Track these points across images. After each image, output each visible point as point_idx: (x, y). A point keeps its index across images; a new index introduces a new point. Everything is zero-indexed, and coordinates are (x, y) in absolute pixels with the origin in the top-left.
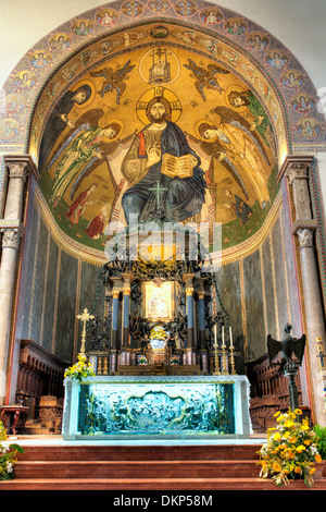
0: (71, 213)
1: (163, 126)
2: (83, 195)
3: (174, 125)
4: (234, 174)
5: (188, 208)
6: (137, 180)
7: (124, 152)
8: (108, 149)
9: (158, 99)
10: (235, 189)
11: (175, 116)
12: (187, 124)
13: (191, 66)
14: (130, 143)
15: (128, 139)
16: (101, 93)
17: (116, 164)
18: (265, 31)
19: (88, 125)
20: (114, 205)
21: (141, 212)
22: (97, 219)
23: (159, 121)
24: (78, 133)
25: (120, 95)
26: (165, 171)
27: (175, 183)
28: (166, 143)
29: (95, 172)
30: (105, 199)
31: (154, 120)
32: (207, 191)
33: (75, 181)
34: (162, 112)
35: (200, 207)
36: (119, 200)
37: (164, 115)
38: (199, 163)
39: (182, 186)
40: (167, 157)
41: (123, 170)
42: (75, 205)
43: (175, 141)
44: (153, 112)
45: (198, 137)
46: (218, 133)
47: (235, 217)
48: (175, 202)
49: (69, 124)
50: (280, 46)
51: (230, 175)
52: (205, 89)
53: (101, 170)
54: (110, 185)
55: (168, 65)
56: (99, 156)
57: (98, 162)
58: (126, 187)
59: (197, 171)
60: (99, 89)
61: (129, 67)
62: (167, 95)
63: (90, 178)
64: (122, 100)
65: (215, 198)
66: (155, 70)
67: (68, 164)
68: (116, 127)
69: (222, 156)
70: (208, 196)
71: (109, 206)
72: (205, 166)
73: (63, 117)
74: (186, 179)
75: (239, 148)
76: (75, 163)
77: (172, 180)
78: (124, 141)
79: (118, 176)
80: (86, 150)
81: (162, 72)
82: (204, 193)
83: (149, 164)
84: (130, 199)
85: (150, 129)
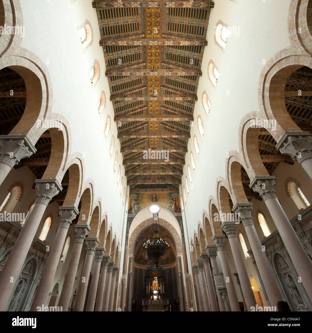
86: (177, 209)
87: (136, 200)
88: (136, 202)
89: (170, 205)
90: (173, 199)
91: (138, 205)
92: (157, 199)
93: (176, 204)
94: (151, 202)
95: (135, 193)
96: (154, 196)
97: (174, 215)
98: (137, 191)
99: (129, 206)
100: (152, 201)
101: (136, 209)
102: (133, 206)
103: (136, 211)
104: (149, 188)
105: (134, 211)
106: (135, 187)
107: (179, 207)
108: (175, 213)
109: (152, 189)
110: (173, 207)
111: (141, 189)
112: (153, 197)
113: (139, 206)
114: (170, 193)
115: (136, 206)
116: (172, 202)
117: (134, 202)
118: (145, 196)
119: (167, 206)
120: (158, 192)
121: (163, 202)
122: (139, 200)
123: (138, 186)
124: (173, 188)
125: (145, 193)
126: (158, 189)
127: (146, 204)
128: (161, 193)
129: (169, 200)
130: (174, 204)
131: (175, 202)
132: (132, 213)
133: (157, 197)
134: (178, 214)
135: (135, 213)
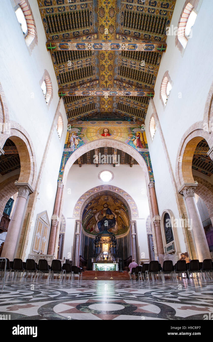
1: (107, 209)
2: (89, 223)
3: (109, 209)
5: (112, 226)
6: (101, 219)
7: (98, 214)
8: (95, 214)
11: (109, 207)
12: (112, 208)
16: (94, 203)
18: (127, 193)
19: (91, 210)
22: (92, 228)
24: (89, 211)
26: (107, 218)
28: (107, 212)
30: (94, 224)
32: (116, 222)
33: (88, 221)
34: (106, 206)
35: (115, 225)
36: (97, 224)
39: (111, 221)
40: (107, 215)
41: (98, 218)
43: (109, 212)
46: (118, 211)
47: (122, 228)
48: (109, 224)
49: (87, 210)
50: (130, 196)
53: (93, 218)
54: (95, 221)
55: (108, 197)
56: (93, 215)
58: (98, 221)
59: (114, 218)
61: (100, 198)
62: (108, 203)
64: (98, 204)
66: (105, 198)
68: (97, 209)
69: (119, 215)
76: (88, 217)
78: (98, 212)
79: (97, 219)
80: (90, 214)
83: (103, 216)
84: (99, 224)
85: (104, 209)
86: (142, 144)
87: (77, 134)
88: (77, 137)
89: (130, 140)
90: (134, 134)
91: (81, 139)
92: (111, 133)
93: (139, 139)
94: (100, 136)
96: (106, 130)
97: (137, 150)
99: (66, 140)
100: (103, 135)
101: (77, 143)
102: (73, 140)
103: (77, 145)
105: (74, 145)
107: (145, 142)
110: (135, 142)
113: (81, 140)
114: (130, 128)
115: (76, 141)
116: (133, 137)
117: (75, 136)
118: (92, 130)
119: (126, 141)
120: (112, 127)
121: (120, 136)
122: (82, 134)
123: (82, 118)
124: (135, 121)
125: (91, 127)
126: (111, 121)
127: (93, 138)
128: (117, 127)
129: (129, 135)
130: (136, 140)
131: (138, 137)
132: (70, 148)
133: (109, 132)
134: (142, 149)
135: (75, 148)
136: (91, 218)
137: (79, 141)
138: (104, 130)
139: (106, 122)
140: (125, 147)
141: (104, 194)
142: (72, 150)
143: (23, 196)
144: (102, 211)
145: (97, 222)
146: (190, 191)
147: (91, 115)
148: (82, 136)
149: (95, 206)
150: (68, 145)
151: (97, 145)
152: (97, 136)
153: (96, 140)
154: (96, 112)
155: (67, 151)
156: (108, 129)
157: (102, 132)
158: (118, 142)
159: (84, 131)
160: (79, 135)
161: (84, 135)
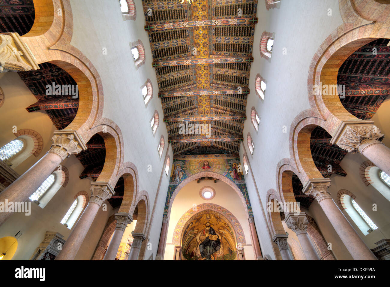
0: (187, 251)
1: (209, 228)
2: (190, 246)
3: (212, 228)
4: (227, 241)
5: (216, 249)
6: (203, 241)
7: (200, 235)
8: (196, 234)
9: (208, 222)
10: (228, 245)
11: (212, 226)
12: (215, 228)
13: (215, 216)
14: (201, 232)
15: (201, 231)
16: (195, 223)
17: (198, 237)
18: (231, 213)
19: (192, 230)
20: (197, 248)
21: (204, 250)
22: (193, 252)
23: (208, 227)
24: (190, 232)
25: (199, 223)
26: (210, 238)
27: (213, 242)
28: (210, 231)
29: (193, 240)
30: (195, 246)
31: (207, 227)
32: (221, 244)
33: (188, 244)
34: (209, 225)
35: (219, 248)
37: (209, 226)
38: (219, 237)
39: (214, 242)
40: (210, 235)
41: (199, 239)
42: (187, 249)
43: (212, 231)
44: (207, 225)
45: (218, 231)
46: (223, 231)
47: (229, 253)
48: (213, 247)
49: (188, 231)
50: (234, 217)
51: (226, 241)
52: (219, 222)
53: (194, 239)
54: (196, 243)
55: (210, 216)
56: (194, 236)
57: (194, 238)
58: (200, 243)
59: (218, 239)
60: (195, 222)
61: (201, 217)
62: (210, 222)
63: (192, 242)
64: (200, 223)
65: (223, 247)
66: (207, 217)
67: (187, 240)
68: (198, 229)
69: (224, 236)
70: (221, 246)
71: (196, 248)
72: (220, 238)
73: (187, 230)
74: (215, 241)
75: (228, 236)
76: (188, 239)
77: (212, 241)
78: (200, 232)
79: (198, 240)
80: (191, 235)
81: (209, 217)
82: (220, 245)
83: (206, 237)
84: (201, 246)
85: (206, 229)
86: (238, 176)
87: (181, 167)
88: (181, 170)
89: (227, 172)
90: (231, 166)
91: (184, 171)
92: (210, 166)
93: (235, 171)
94: (201, 169)
95: (181, 160)
96: (206, 163)
97: (234, 183)
98: (183, 157)
99: (171, 173)
100: (204, 168)
101: (181, 176)
102: (177, 173)
103: (181, 178)
104: (199, 154)
105: (178, 178)
106: (180, 153)
108: (236, 181)
109: (202, 155)
110: (232, 174)
111: (188, 155)
112: (204, 164)
113: (185, 173)
114: (227, 160)
115: (181, 174)
116: (230, 169)
117: (179, 169)
118: (194, 163)
119: (224, 174)
120: (212, 159)
121: (218, 169)
122: (186, 167)
123: (185, 152)
124: (231, 154)
125: (193, 160)
126: (210, 155)
127: (195, 171)
128: (215, 159)
129: (226, 167)
130: (233, 171)
131: (235, 169)
132: (175, 181)
133: (209, 164)
134: (239, 181)
135: (179, 181)
136: (191, 240)
137: (183, 174)
138: (204, 163)
139: (206, 155)
140: (224, 178)
141: (206, 213)
142: (177, 183)
143: (137, 247)
144: (203, 230)
145: (198, 244)
146: (282, 242)
147: (193, 149)
148: (186, 169)
149: (196, 226)
150: (173, 178)
151: (198, 176)
152: (198, 169)
153: (197, 173)
154: (197, 146)
155: (172, 184)
156: (208, 162)
157: (203, 165)
158: (217, 174)
159: (187, 165)
160: (184, 169)
161: (187, 169)
